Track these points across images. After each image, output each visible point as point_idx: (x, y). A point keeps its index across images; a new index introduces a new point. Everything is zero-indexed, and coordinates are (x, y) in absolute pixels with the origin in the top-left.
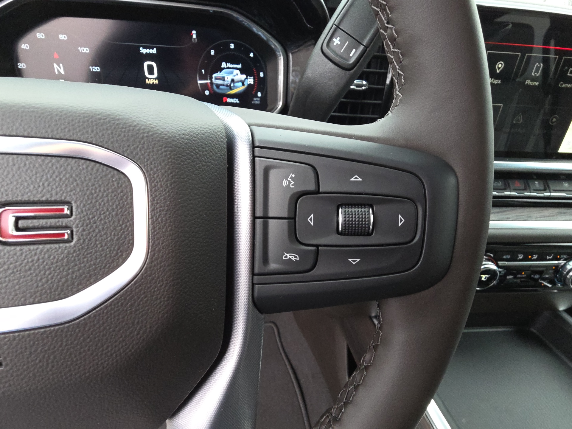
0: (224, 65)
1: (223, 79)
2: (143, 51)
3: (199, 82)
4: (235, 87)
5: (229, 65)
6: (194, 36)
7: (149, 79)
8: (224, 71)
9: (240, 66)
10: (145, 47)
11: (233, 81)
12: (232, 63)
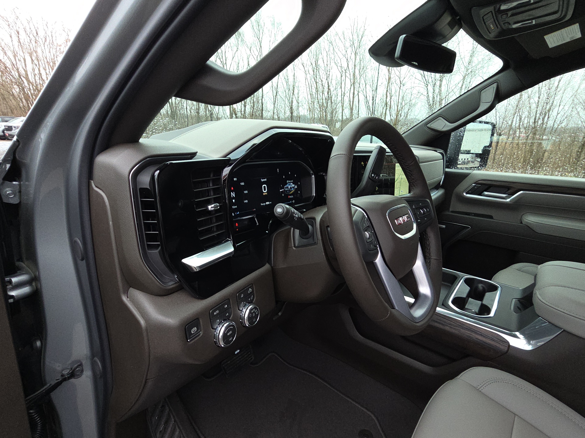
0: (287, 182)
1: (287, 188)
2: (263, 180)
3: (281, 191)
4: (292, 190)
5: (289, 181)
6: (278, 171)
7: (264, 193)
8: (288, 184)
9: (292, 181)
10: (263, 179)
11: (291, 188)
12: (290, 181)
